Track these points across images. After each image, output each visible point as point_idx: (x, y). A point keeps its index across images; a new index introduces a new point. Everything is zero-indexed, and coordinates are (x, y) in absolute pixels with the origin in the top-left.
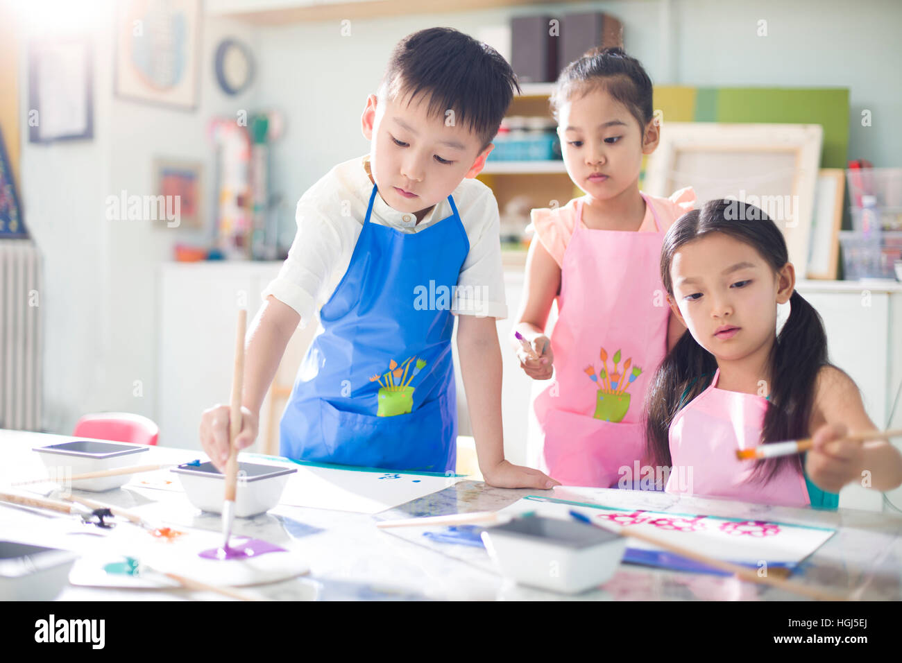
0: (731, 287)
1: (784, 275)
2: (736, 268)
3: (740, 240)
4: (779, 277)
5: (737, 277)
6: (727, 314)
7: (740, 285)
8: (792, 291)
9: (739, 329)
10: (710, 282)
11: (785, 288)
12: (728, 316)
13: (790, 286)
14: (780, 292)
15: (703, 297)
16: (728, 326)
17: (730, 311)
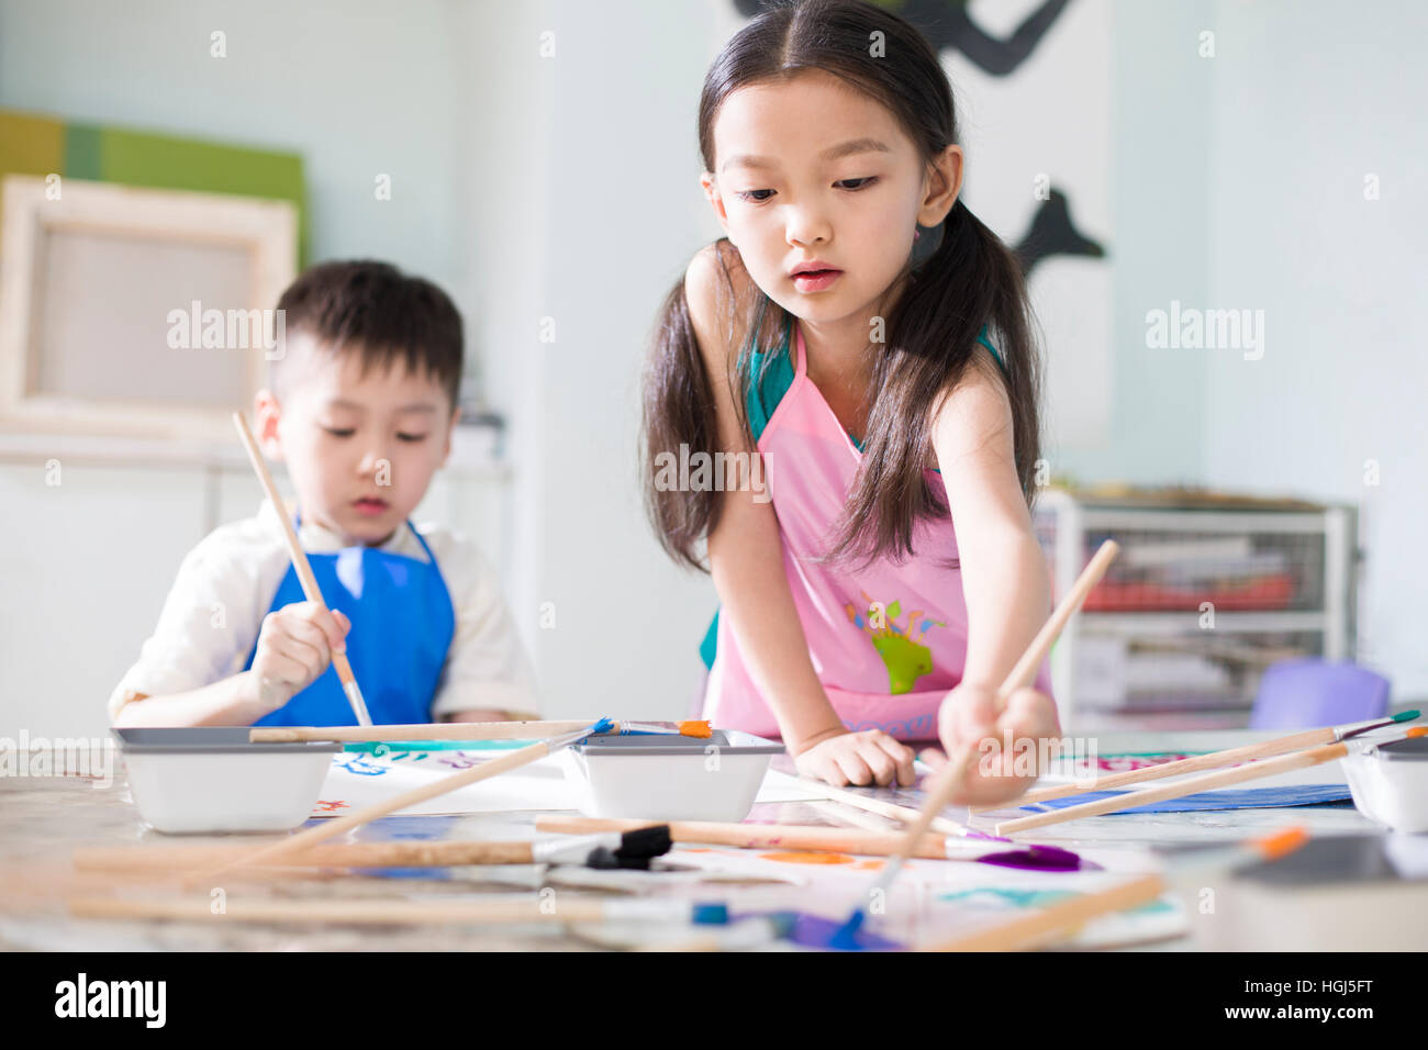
0: (835, 185)
1: (942, 167)
2: (849, 149)
3: (866, 93)
4: (931, 171)
5: (851, 167)
6: (820, 239)
7: (852, 185)
8: (954, 199)
9: (839, 272)
10: (796, 168)
11: (941, 193)
12: (823, 243)
13: (951, 190)
14: (928, 201)
15: (775, 197)
16: (817, 263)
17: (825, 235)
